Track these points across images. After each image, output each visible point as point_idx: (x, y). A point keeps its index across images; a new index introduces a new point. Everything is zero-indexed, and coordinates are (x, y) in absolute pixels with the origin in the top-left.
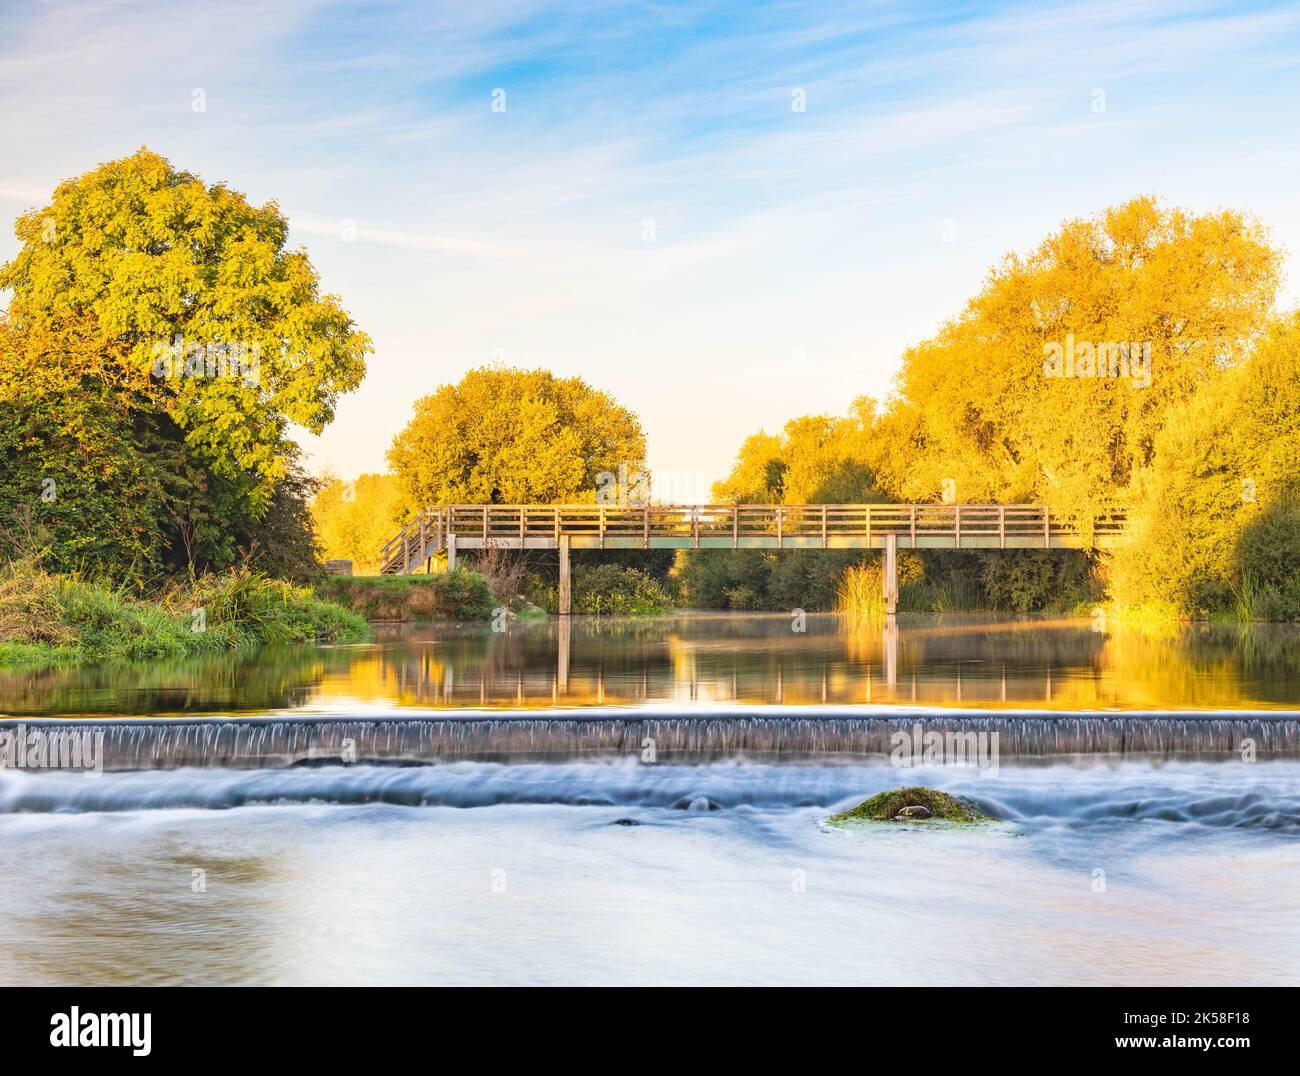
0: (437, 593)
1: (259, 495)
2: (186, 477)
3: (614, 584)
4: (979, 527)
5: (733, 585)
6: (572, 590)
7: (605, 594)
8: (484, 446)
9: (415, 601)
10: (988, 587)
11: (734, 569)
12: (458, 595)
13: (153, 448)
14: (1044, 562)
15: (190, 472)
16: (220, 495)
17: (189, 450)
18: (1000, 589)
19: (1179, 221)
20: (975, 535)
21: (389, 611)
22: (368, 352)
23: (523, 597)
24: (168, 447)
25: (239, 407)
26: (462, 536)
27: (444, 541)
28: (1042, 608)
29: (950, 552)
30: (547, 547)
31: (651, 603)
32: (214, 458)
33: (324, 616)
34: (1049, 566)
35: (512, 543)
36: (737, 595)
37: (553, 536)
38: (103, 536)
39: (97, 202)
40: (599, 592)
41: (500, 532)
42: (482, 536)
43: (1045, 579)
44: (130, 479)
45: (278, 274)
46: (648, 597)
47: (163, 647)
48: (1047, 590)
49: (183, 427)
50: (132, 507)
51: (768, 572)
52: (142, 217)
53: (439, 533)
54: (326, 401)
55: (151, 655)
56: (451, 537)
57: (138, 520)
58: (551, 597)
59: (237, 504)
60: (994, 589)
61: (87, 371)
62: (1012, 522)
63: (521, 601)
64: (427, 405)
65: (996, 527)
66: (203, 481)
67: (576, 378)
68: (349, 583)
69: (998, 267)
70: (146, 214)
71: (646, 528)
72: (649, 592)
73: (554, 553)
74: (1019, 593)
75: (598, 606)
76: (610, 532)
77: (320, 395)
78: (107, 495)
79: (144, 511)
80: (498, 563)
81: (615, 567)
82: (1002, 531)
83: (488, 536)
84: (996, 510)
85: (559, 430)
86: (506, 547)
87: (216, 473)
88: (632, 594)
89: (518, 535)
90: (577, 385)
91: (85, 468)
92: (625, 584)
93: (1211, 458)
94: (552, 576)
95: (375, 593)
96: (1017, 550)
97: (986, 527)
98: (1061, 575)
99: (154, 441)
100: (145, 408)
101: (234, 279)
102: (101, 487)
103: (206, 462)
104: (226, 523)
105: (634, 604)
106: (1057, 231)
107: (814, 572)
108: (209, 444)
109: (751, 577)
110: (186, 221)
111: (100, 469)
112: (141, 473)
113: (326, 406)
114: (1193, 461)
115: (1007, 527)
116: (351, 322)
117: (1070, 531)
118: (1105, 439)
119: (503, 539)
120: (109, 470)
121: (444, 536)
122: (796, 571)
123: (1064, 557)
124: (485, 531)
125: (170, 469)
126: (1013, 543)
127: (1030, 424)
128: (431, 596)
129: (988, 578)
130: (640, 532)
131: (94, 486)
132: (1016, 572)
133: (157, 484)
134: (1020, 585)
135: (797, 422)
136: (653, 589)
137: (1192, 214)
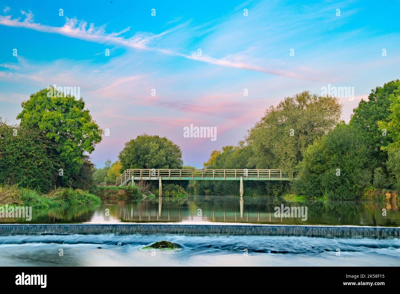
0: (125, 191)
1: (77, 168)
2: (60, 164)
3: (172, 189)
4: (264, 175)
5: (206, 189)
6: (162, 190)
7: (170, 191)
8: (141, 154)
9: (120, 193)
10: (267, 190)
11: (206, 185)
12: (130, 192)
13: (52, 157)
14: (281, 184)
15: (61, 163)
16: (68, 168)
17: (60, 157)
18: (270, 190)
19: (315, 97)
20: (263, 177)
21: (113, 196)
22: (102, 134)
23: (150, 192)
24: (56, 157)
25: (72, 147)
26: (136, 176)
27: (131, 178)
28: (281, 195)
29: (258, 181)
30: (156, 179)
31: (182, 193)
32: (66, 160)
33: (88, 198)
34: (282, 185)
35: (147, 178)
36: (207, 191)
37: (157, 177)
38: (39, 178)
39: (40, 98)
40: (169, 191)
41: (145, 176)
42: (140, 177)
43: (281, 188)
44: (46, 165)
45: (81, 116)
46: (181, 192)
47: (43, 206)
48: (282, 191)
49: (59, 152)
50: (46, 171)
51: (213, 186)
52: (50, 102)
53: (130, 176)
54: (93, 146)
55: (40, 207)
56: (133, 177)
57: (48, 175)
58: (157, 192)
59: (72, 171)
60: (269, 190)
61: (36, 139)
62: (272, 174)
63: (149, 193)
64: (127, 144)
65: (268, 175)
66: (64, 165)
67: (165, 137)
68: (104, 189)
69: (268, 109)
70: (51, 102)
71: (180, 175)
72: (181, 191)
73: (158, 181)
74: (275, 192)
75: (168, 194)
76: (171, 176)
77: (91, 144)
78: (40, 168)
79: (49, 172)
80: (143, 184)
81: (173, 184)
82: (270, 176)
83: (142, 176)
84: (268, 171)
85: (160, 150)
86: (145, 179)
87: (67, 163)
88: (177, 191)
89: (149, 177)
90: (165, 139)
91: (35, 162)
92: (175, 189)
93: (317, 158)
94: (157, 187)
95: (110, 191)
96: (274, 181)
97: (266, 175)
98: (285, 187)
99: (52, 155)
100: (50, 147)
101: (71, 117)
102: (39, 167)
103: (65, 160)
104: (69, 175)
105: (178, 194)
106: (283, 100)
107: (224, 186)
108: (65, 156)
109: (210, 187)
110: (60, 103)
111: (39, 162)
112: (48, 163)
113: (93, 147)
114: (312, 159)
115: (271, 175)
116: (99, 127)
117: (287, 176)
118: (295, 153)
119: (145, 177)
120: (40, 163)
121: (131, 177)
122: (220, 186)
123: (286, 183)
124: (141, 175)
125: (56, 162)
126: (273, 179)
127: (276, 149)
128: (124, 192)
129: (267, 187)
130: (179, 176)
131: (37, 166)
132: (274, 186)
133: (52, 166)
134: (275, 189)
135: (225, 147)
136: (182, 190)
137: (318, 95)
